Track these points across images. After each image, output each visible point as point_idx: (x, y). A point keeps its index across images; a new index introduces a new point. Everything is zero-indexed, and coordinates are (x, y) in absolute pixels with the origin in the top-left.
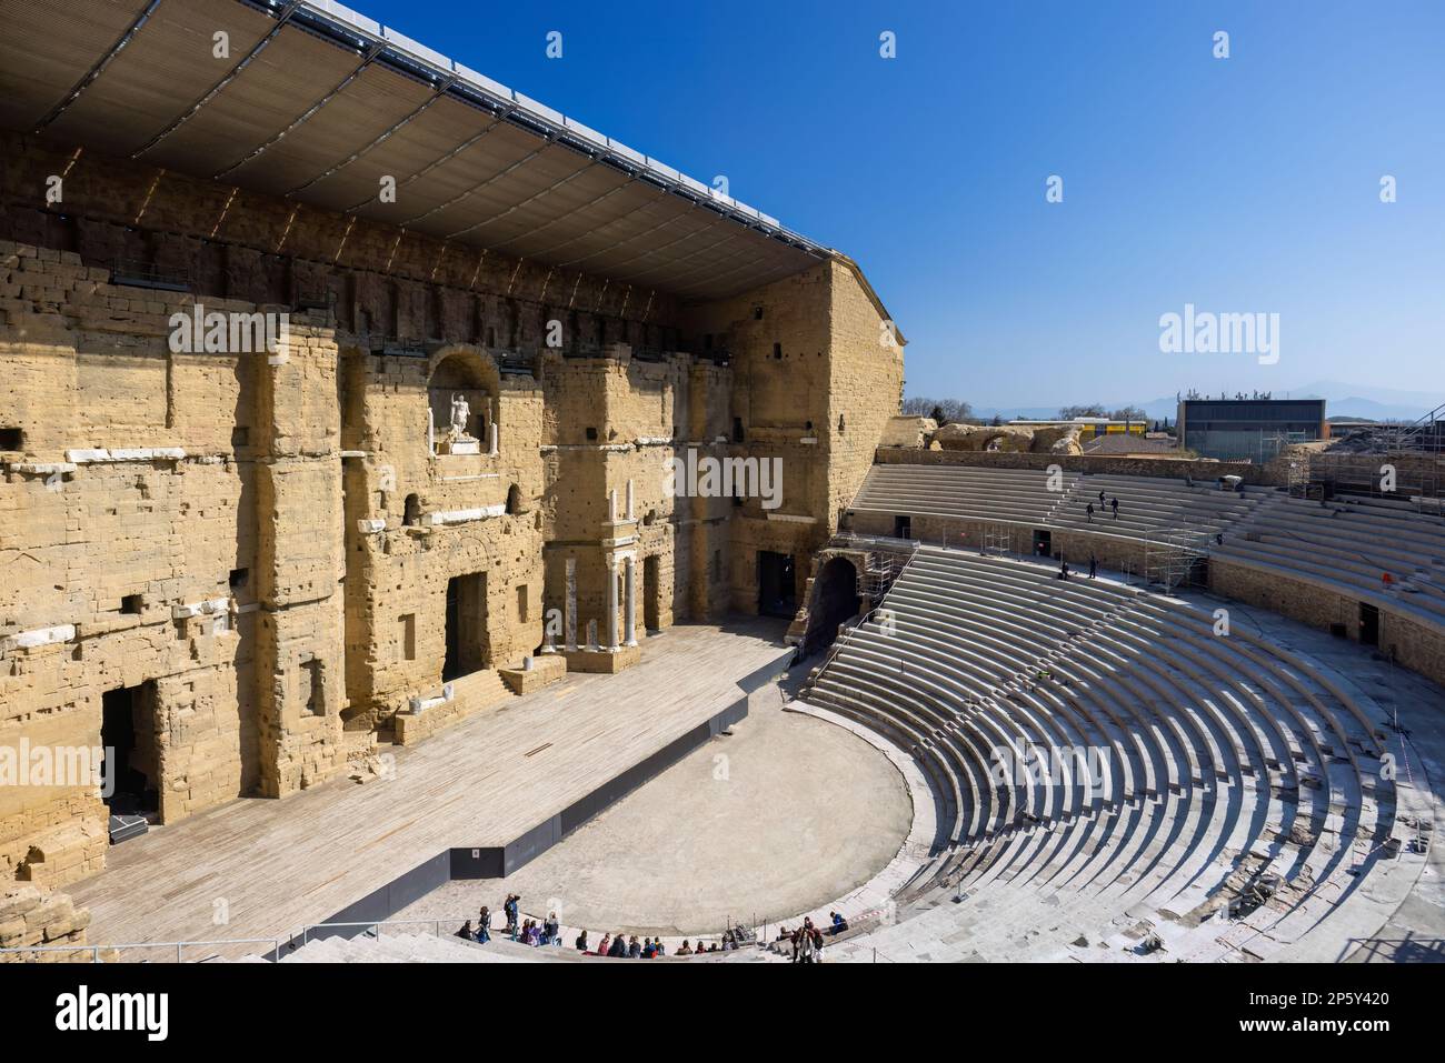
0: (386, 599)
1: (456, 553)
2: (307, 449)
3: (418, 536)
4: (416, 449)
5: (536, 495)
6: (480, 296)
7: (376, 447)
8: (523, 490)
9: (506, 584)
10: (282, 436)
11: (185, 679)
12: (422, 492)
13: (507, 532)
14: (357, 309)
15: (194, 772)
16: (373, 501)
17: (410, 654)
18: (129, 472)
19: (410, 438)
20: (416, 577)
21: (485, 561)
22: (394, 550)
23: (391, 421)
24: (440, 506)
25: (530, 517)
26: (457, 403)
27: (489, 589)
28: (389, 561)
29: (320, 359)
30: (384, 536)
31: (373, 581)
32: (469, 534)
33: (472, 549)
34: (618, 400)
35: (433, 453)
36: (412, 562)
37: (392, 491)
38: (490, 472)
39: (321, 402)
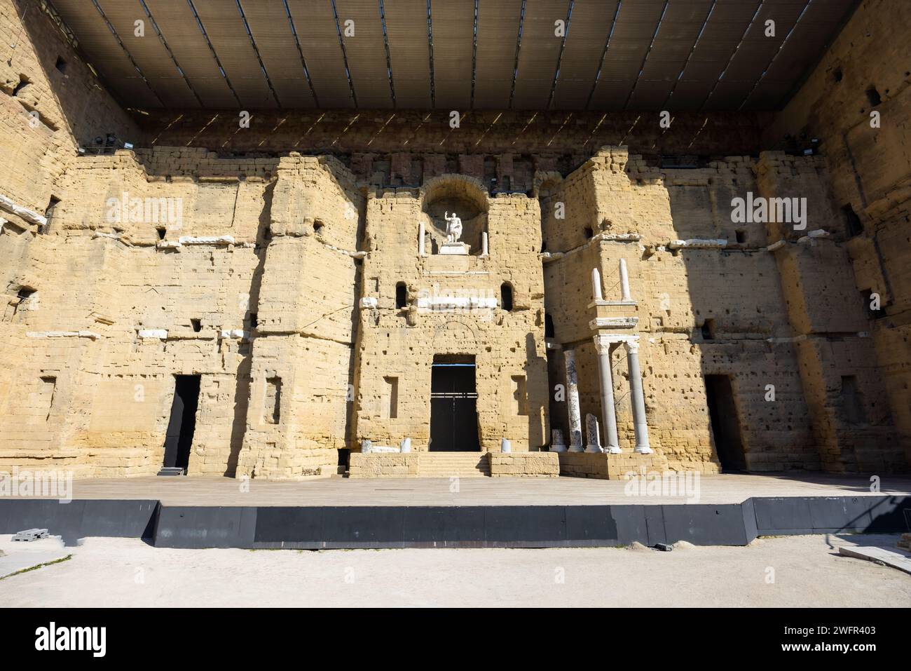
0: (373, 360)
1: (442, 333)
2: (290, 231)
3: (404, 314)
4: (406, 249)
5: (534, 292)
6: (495, 156)
7: (373, 247)
8: (517, 287)
9: (499, 371)
10: (273, 222)
11: (215, 378)
12: (409, 281)
13: (500, 323)
15: (209, 444)
16: (368, 285)
17: (394, 414)
18: (206, 250)
19: (402, 241)
20: (401, 347)
21: (474, 345)
22: (382, 322)
23: (386, 229)
25: (531, 315)
26: (449, 219)
27: (478, 371)
28: (377, 330)
29: (305, 176)
30: (377, 313)
31: (363, 344)
32: (455, 318)
33: (458, 332)
34: (612, 193)
35: (422, 253)
36: (398, 335)
37: (383, 279)
38: (480, 270)
39: (302, 202)
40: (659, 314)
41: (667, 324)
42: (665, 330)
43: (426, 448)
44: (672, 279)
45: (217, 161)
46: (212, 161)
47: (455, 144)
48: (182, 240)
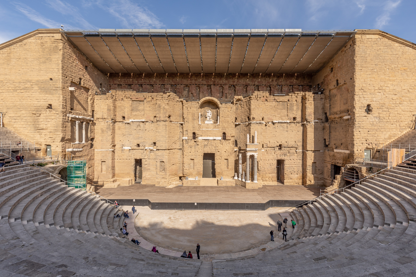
0: (187, 154)
1: (206, 147)
2: (162, 120)
3: (195, 142)
4: (195, 122)
5: (232, 135)
6: (223, 86)
7: (186, 121)
8: (227, 134)
9: (221, 157)
11: (146, 160)
12: (196, 132)
13: (222, 144)
14: (190, 93)
15: (147, 177)
16: (185, 133)
18: (138, 123)
19: (194, 119)
20: (195, 151)
21: (214, 151)
22: (189, 144)
23: (189, 115)
24: (201, 136)
25: (231, 142)
26: (208, 112)
27: (215, 158)
28: (188, 146)
30: (188, 141)
31: (185, 149)
32: (209, 143)
33: (210, 147)
34: (256, 108)
35: (200, 123)
36: (194, 148)
37: (189, 131)
38: (217, 128)
39: (165, 110)
40: (267, 143)
41: (268, 146)
42: (268, 147)
43: (202, 177)
44: (272, 132)
45: (136, 94)
46: (135, 94)
47: (210, 82)
48: (131, 120)
